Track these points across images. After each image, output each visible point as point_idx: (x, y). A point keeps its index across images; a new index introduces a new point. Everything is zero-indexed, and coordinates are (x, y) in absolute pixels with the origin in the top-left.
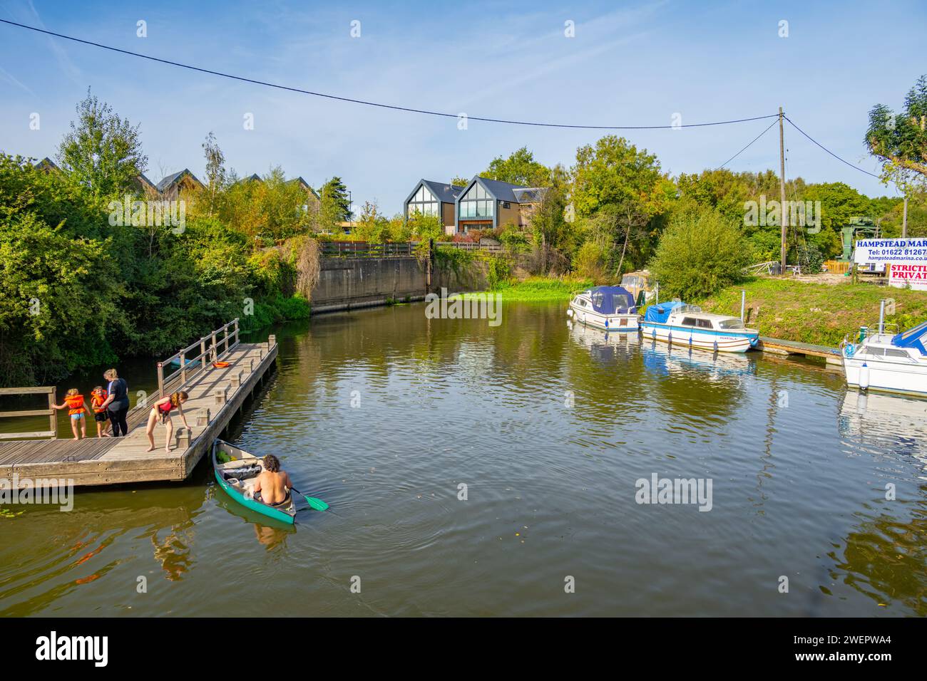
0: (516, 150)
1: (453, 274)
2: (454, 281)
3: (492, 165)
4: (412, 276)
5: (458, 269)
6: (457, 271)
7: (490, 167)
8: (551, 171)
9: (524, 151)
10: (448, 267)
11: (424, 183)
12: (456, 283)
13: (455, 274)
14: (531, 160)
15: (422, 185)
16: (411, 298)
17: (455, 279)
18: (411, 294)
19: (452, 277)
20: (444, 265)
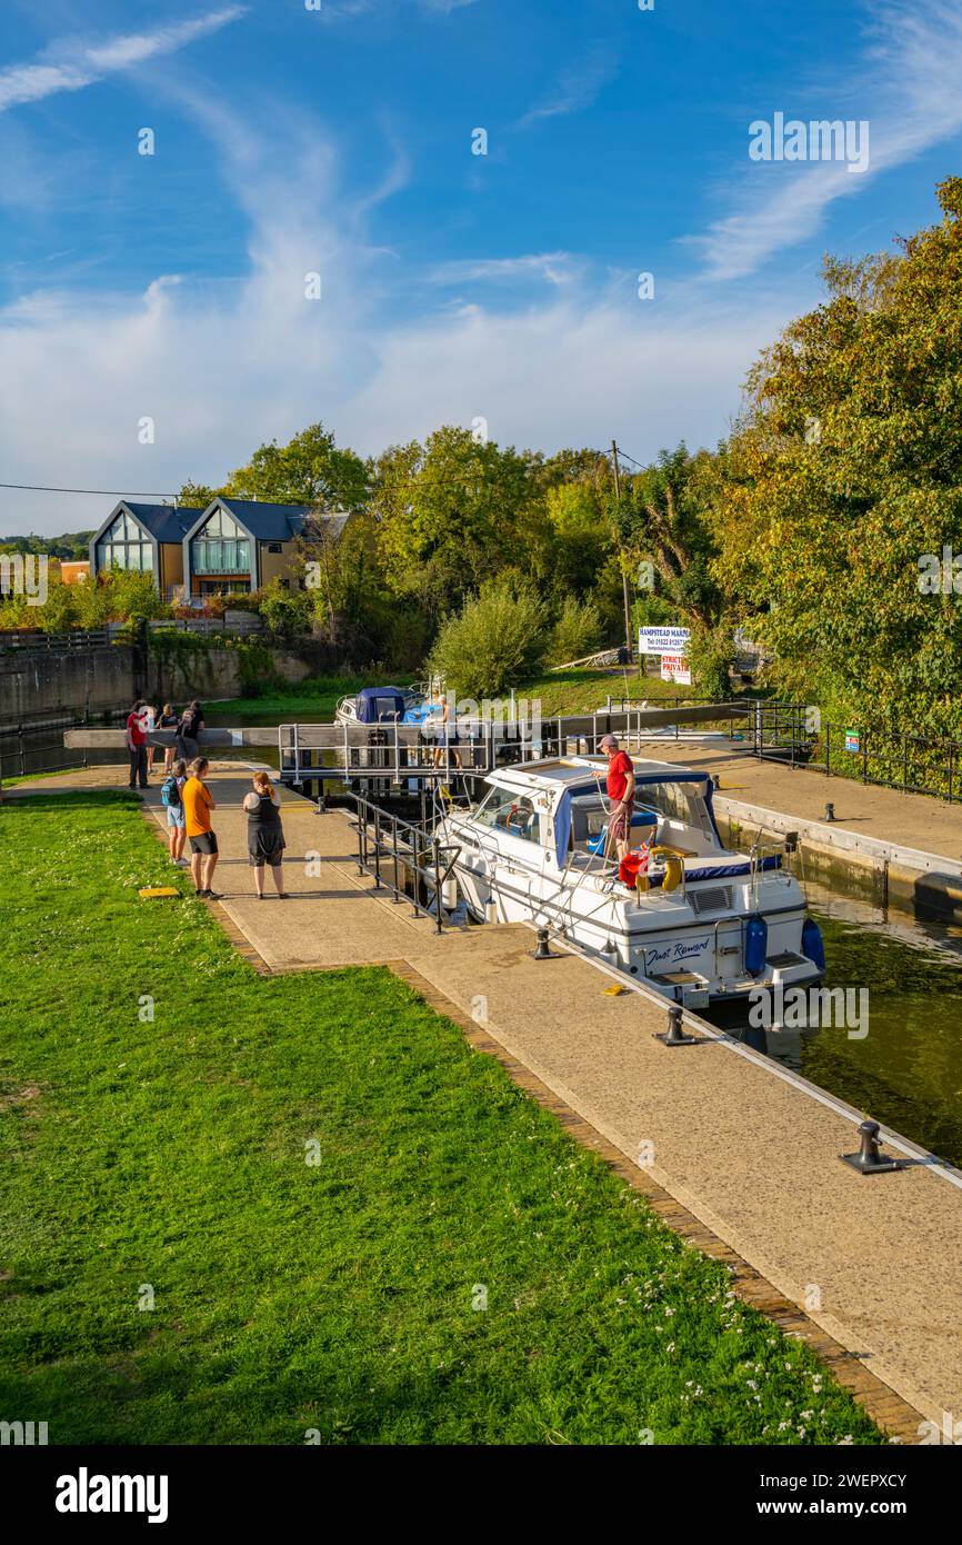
0: (304, 427)
1: (178, 673)
2: (180, 684)
3: (258, 457)
4: (113, 679)
5: (187, 665)
6: (186, 668)
7: (254, 462)
8: (373, 464)
9: (319, 429)
10: (171, 661)
11: (126, 509)
12: (184, 687)
13: (181, 672)
14: (331, 447)
15: (122, 512)
16: (113, 713)
17: (183, 681)
18: (114, 707)
19: (176, 678)
20: (163, 660)
